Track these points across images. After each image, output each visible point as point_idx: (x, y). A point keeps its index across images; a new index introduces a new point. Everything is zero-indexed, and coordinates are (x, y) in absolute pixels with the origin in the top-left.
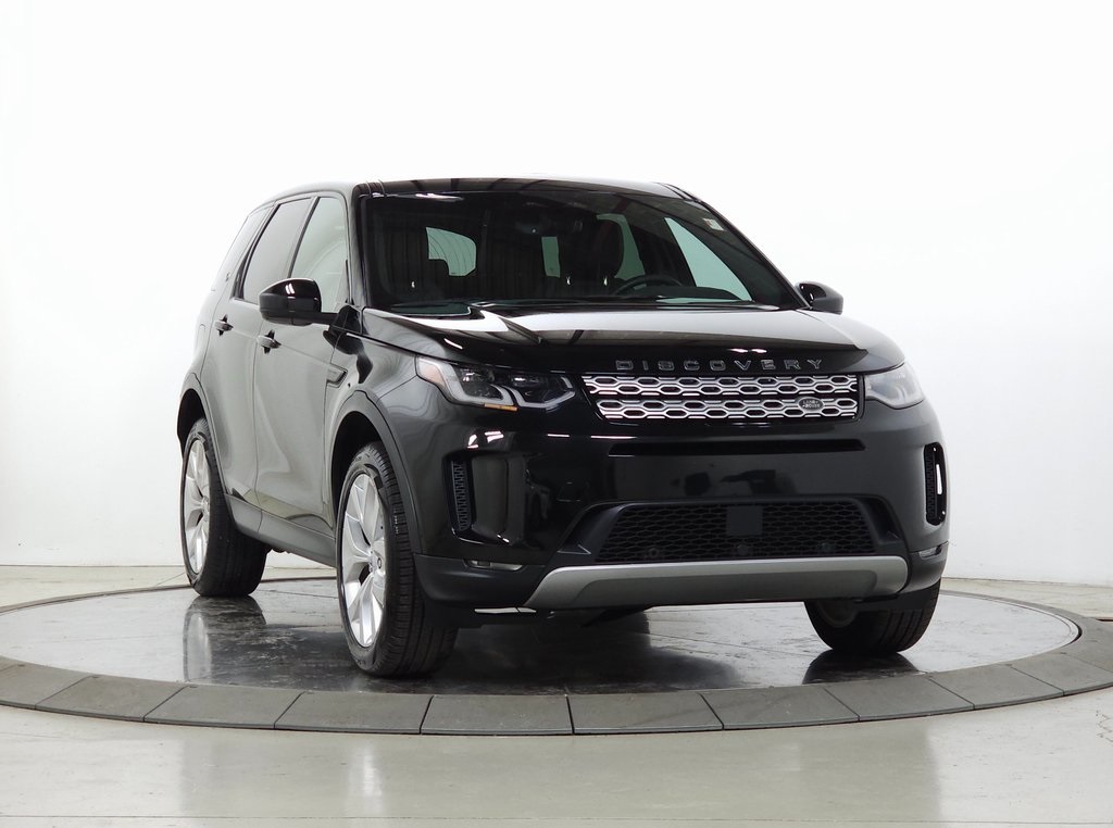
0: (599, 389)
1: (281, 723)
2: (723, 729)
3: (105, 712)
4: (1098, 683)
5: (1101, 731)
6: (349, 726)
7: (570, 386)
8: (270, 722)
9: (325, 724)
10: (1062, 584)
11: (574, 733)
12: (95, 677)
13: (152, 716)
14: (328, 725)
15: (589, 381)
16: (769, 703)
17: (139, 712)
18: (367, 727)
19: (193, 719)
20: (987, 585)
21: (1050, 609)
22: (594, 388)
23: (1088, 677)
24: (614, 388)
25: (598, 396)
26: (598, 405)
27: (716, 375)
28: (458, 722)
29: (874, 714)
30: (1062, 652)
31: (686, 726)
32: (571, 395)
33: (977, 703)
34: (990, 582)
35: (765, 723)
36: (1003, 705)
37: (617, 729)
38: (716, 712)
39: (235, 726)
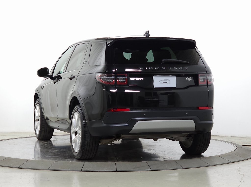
1: (49, 169)
2: (151, 170)
3: (10, 166)
4: (239, 160)
5: (238, 171)
6: (65, 169)
8: (47, 168)
9: (60, 169)
10: (236, 137)
11: (117, 171)
12: (8, 158)
13: (21, 167)
14: (61, 169)
16: (162, 164)
17: (17, 166)
18: (69, 169)
19: (30, 168)
20: (219, 137)
21: (231, 143)
23: (237, 158)
29: (186, 167)
30: (232, 153)
33: (210, 165)
34: (219, 136)
35: (161, 169)
36: (217, 165)
37: (127, 170)
38: (150, 166)
39: (39, 169)
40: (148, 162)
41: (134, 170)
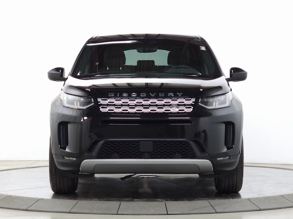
0: (101, 102)
2: (216, 213)
6: (94, 212)
7: (93, 101)
8: (68, 211)
9: (86, 211)
11: (168, 214)
12: (10, 196)
13: (29, 209)
15: (99, 100)
17: (25, 207)
18: (100, 212)
22: (100, 102)
24: (106, 102)
25: (101, 105)
26: (100, 107)
27: (142, 98)
28: (130, 210)
31: (204, 212)
32: (93, 104)
37: (182, 213)
38: (213, 207)
39: (56, 212)
40: (210, 201)
41: (192, 212)
